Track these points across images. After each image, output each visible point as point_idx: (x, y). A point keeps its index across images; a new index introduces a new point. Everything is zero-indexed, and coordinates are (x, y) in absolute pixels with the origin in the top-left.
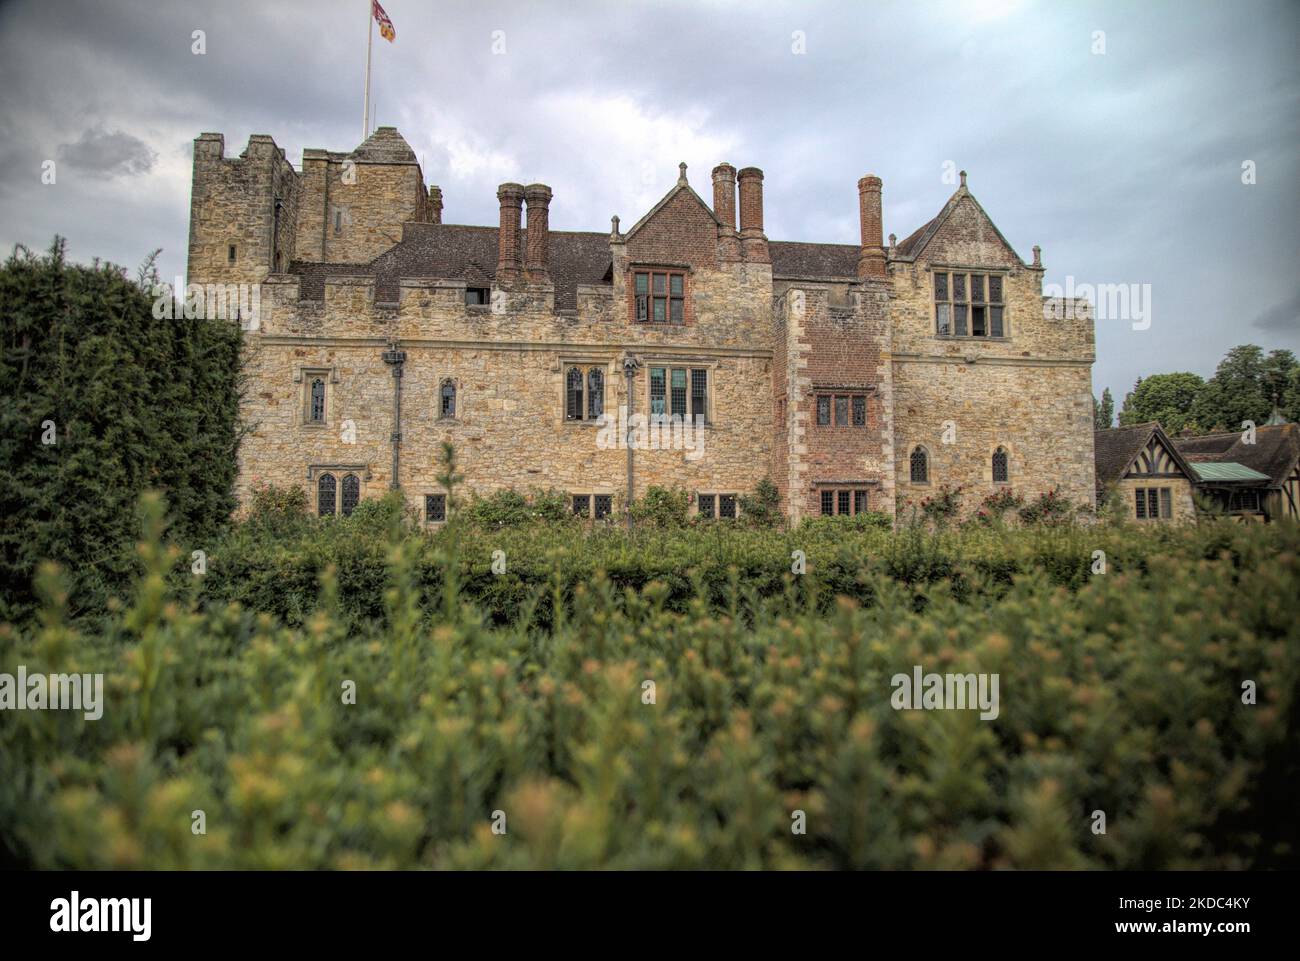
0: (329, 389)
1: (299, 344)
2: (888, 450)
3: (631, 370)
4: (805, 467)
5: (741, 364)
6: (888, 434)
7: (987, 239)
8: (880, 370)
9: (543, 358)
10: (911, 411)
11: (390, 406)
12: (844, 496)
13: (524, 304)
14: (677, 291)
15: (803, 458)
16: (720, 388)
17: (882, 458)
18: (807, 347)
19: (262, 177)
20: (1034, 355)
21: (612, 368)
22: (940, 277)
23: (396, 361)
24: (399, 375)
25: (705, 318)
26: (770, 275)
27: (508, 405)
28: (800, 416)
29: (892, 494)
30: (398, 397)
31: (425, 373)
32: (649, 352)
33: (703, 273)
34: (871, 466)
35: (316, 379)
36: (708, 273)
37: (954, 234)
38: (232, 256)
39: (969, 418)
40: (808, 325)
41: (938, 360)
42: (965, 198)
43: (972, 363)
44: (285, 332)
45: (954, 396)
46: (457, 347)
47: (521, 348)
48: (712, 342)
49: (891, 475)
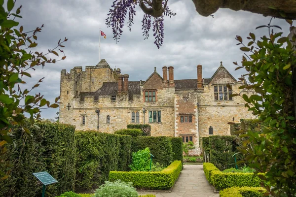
0: (86, 118)
1: (80, 109)
2: (197, 127)
3: (144, 112)
4: (178, 132)
5: (168, 109)
6: (197, 124)
7: (227, 77)
8: (195, 110)
9: (126, 110)
10: (208, 118)
11: (97, 121)
12: (187, 137)
13: (122, 99)
14: (154, 95)
15: (177, 130)
16: (163, 115)
17: (195, 129)
18: (178, 106)
19: (73, 77)
20: (240, 104)
21: (140, 111)
22: (216, 87)
23: (98, 112)
24: (98, 115)
25: (160, 100)
26: (174, 90)
27: (120, 120)
28: (176, 121)
29: (198, 137)
30: (98, 119)
31: (103, 114)
32: (148, 108)
33: (159, 90)
34: (193, 131)
35: (83, 116)
36: (161, 90)
37: (219, 77)
38: (68, 93)
39: (223, 119)
40: (178, 101)
41: (215, 106)
42: (222, 68)
43: (224, 106)
44: (77, 107)
45: (219, 114)
46: (109, 109)
47: (122, 108)
48: (162, 105)
49: (198, 133)
